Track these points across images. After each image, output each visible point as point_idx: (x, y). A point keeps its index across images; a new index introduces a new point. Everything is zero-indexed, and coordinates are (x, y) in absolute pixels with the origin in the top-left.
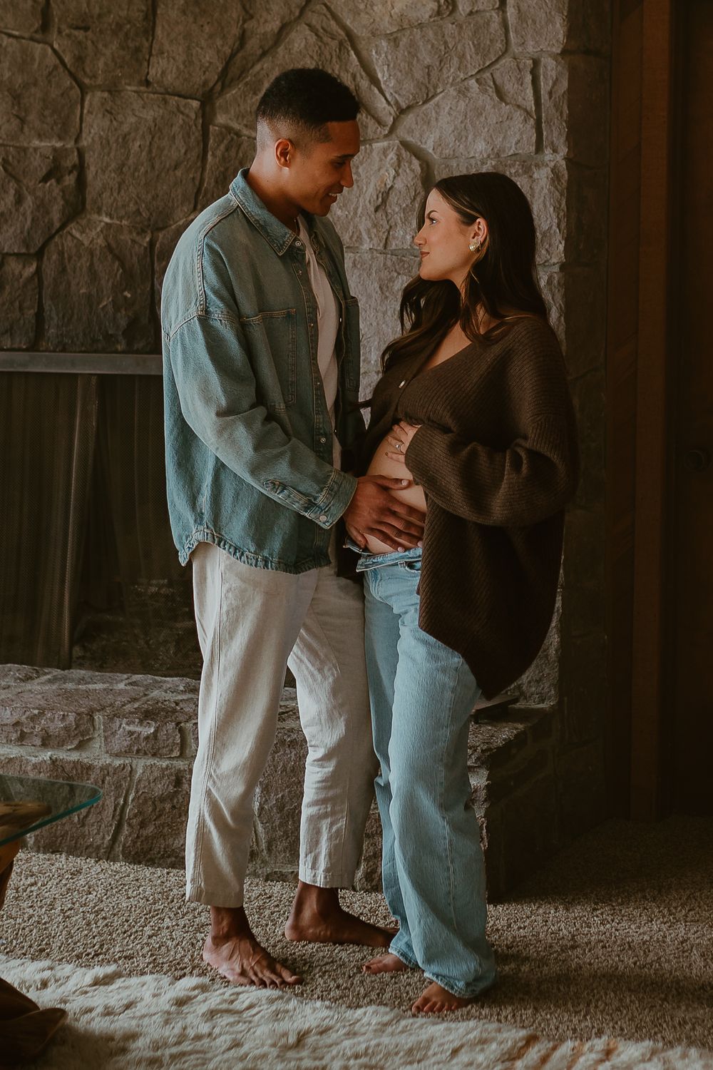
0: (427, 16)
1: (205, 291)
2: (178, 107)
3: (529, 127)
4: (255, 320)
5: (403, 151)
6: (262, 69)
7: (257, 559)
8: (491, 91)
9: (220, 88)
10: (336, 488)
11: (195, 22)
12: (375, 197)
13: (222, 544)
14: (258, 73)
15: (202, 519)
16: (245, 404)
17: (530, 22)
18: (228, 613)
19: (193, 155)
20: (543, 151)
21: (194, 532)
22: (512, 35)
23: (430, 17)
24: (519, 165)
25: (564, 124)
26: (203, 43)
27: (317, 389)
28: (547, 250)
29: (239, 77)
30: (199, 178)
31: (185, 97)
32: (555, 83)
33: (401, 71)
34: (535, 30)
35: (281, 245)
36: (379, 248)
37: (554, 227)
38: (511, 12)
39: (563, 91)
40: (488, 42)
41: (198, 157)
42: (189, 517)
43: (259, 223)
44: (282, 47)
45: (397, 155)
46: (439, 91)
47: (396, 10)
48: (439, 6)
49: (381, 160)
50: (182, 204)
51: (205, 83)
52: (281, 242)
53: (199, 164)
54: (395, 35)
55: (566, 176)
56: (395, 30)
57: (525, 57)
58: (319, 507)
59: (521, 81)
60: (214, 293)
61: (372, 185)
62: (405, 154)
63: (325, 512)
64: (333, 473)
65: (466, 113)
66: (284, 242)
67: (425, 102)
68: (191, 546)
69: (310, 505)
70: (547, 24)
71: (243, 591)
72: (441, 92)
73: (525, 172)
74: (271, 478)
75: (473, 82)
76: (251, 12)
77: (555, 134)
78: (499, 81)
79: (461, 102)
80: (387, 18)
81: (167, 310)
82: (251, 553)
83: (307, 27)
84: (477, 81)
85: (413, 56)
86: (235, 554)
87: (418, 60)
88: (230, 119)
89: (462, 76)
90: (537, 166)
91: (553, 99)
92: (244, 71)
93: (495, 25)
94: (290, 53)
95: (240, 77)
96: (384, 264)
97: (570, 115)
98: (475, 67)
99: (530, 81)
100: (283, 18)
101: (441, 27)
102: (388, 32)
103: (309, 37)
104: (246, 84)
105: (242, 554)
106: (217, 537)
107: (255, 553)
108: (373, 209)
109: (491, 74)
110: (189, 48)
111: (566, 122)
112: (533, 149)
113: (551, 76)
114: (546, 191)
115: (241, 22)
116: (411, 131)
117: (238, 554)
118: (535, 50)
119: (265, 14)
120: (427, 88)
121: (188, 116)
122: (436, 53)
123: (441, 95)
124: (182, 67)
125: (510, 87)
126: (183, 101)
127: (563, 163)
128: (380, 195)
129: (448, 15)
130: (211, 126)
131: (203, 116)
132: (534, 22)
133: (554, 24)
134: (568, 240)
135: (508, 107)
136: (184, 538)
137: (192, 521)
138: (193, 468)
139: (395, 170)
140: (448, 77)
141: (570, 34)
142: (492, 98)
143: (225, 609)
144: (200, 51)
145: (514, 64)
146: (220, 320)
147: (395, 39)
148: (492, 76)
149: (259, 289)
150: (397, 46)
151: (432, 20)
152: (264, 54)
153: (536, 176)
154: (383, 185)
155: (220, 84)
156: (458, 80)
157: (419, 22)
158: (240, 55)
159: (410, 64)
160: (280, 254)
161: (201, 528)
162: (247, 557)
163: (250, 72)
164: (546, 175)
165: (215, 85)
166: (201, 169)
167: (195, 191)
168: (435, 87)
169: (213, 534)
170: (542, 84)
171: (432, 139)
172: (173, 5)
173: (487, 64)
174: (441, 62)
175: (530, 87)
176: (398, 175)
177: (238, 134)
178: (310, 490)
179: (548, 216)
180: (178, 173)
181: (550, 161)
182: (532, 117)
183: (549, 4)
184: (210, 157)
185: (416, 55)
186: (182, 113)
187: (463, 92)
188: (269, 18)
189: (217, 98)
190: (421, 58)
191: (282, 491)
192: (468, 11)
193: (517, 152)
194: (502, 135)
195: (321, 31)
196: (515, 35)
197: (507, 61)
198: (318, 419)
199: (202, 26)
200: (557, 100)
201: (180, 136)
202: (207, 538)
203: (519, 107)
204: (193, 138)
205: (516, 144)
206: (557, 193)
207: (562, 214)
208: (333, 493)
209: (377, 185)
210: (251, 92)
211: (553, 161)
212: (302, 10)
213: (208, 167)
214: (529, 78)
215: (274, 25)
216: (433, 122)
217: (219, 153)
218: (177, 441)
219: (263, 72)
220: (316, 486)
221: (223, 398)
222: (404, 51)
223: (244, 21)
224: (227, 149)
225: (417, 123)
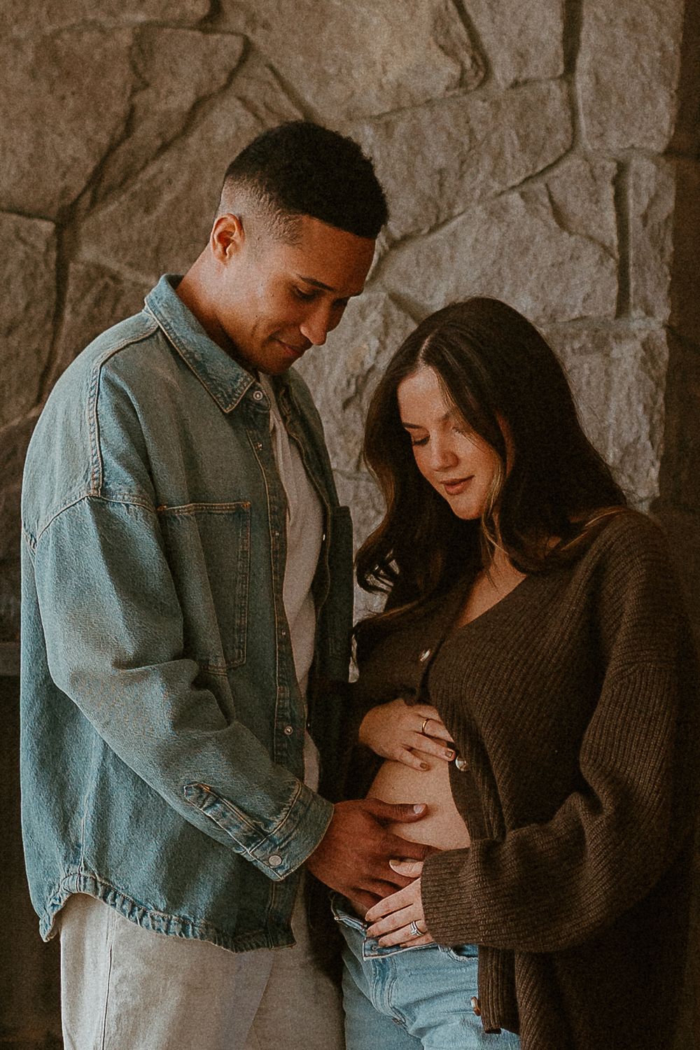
0: (441, 88)
1: (101, 456)
2: (17, 232)
3: (607, 273)
4: (182, 510)
5: (394, 311)
6: (161, 172)
7: (169, 922)
8: (545, 212)
9: (88, 201)
10: (301, 812)
11: (51, 92)
12: (344, 383)
13: (110, 897)
14: (155, 176)
15: (77, 853)
16: (165, 650)
17: (614, 100)
18: (119, 1018)
19: (39, 312)
20: (628, 313)
21: (63, 876)
22: (583, 122)
23: (447, 89)
24: (587, 336)
25: (666, 269)
26: (63, 126)
27: (280, 643)
28: (629, 476)
29: (122, 183)
30: (48, 348)
31: (29, 216)
32: (652, 202)
33: (394, 177)
34: (622, 112)
35: (230, 396)
36: (348, 469)
37: (644, 438)
38: (583, 83)
39: (665, 215)
40: (543, 133)
41: (48, 312)
42: (56, 850)
43: (194, 358)
44: (197, 134)
45: (384, 316)
46: (456, 211)
47: (390, 77)
48: (463, 71)
49: (355, 325)
50: (18, 391)
51: (65, 192)
52: (230, 390)
53: (49, 326)
54: (386, 118)
55: (666, 356)
56: (387, 109)
57: (603, 157)
58: (272, 840)
59: (595, 197)
60: (117, 458)
61: (339, 364)
62: (395, 313)
63: (281, 850)
64: (297, 787)
65: (502, 249)
66: (234, 391)
67: (432, 231)
68: (57, 902)
69: (257, 835)
70: (643, 103)
71: (146, 981)
72: (459, 215)
73: (598, 347)
74: (197, 779)
75: (515, 198)
76: (147, 76)
77: (651, 284)
78: (558, 197)
79: (494, 228)
80: (374, 90)
81: (33, 492)
82: (160, 911)
83: (238, 103)
84: (523, 195)
85: (415, 155)
86: (131, 913)
87: (424, 159)
88: (103, 253)
89: (497, 187)
90: (618, 337)
91: (649, 227)
92: (130, 174)
93: (555, 106)
94: (209, 145)
95: (122, 185)
96: (355, 496)
97: (676, 255)
98: (518, 173)
99: (611, 197)
100: (199, 86)
101: (463, 107)
102: (376, 113)
103: (242, 119)
104: (134, 195)
105: (144, 914)
106: (102, 884)
107: (166, 911)
108: (340, 404)
109: (547, 185)
110: (39, 134)
111: (668, 265)
112: (612, 308)
113: (647, 189)
114: (632, 378)
115: (128, 93)
116: (406, 277)
117: (136, 913)
118: (621, 147)
119: (168, 78)
120: (437, 207)
121: (33, 247)
122: (454, 149)
123: (460, 219)
124: (27, 166)
125: (576, 206)
126: (26, 222)
127: (662, 334)
128: (353, 381)
129: (476, 89)
130: (71, 265)
131: (59, 246)
132: (622, 100)
133: (654, 102)
134: (665, 461)
135: (573, 239)
136: (46, 888)
137: (60, 860)
138: (65, 769)
139: (379, 339)
140: (474, 189)
141: (681, 121)
142: (546, 224)
143: (113, 1011)
144: (58, 139)
145: (584, 169)
146: (127, 506)
147: (387, 125)
148: (548, 189)
149: (191, 463)
150: (389, 136)
151: (451, 93)
152: (165, 147)
153: (615, 353)
154: (358, 364)
155: (89, 194)
156: (490, 194)
157: (428, 97)
158: (125, 147)
159: (410, 165)
160: (227, 411)
161: (76, 868)
162: (152, 917)
163: (141, 176)
164: (632, 353)
165: (80, 196)
166: (51, 336)
167: (40, 370)
168: (451, 206)
169: (95, 881)
170: (631, 201)
171: (444, 290)
172: (16, 63)
173: (540, 168)
174: (462, 163)
175: (611, 205)
176: (385, 348)
177: (116, 278)
178: (261, 808)
179: (635, 421)
180: (14, 341)
181: (640, 329)
182: (612, 256)
183: (649, 71)
184: (67, 316)
185: (420, 152)
186: (24, 242)
187: (497, 214)
188: (176, 86)
189: (83, 220)
190: (429, 155)
191: (212, 805)
192: (511, 77)
193: (584, 314)
194: (560, 286)
195: (263, 109)
196: (589, 122)
197: (574, 163)
198: (281, 692)
199: (63, 98)
200: (657, 227)
201: (20, 279)
202: (85, 886)
203: (591, 238)
204: (40, 283)
205: (584, 300)
206: (651, 383)
207: (656, 417)
208: (297, 819)
209: (349, 365)
210: (141, 210)
211: (645, 330)
212: (232, 75)
213: (64, 331)
214: (609, 192)
215: (183, 99)
216: (446, 265)
217: (83, 308)
218: (40, 723)
219: (163, 177)
220: (269, 802)
221: (127, 639)
222: (401, 145)
223: (134, 91)
224: (98, 302)
225: (418, 264)
